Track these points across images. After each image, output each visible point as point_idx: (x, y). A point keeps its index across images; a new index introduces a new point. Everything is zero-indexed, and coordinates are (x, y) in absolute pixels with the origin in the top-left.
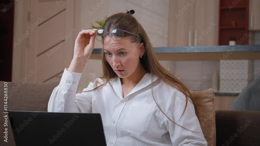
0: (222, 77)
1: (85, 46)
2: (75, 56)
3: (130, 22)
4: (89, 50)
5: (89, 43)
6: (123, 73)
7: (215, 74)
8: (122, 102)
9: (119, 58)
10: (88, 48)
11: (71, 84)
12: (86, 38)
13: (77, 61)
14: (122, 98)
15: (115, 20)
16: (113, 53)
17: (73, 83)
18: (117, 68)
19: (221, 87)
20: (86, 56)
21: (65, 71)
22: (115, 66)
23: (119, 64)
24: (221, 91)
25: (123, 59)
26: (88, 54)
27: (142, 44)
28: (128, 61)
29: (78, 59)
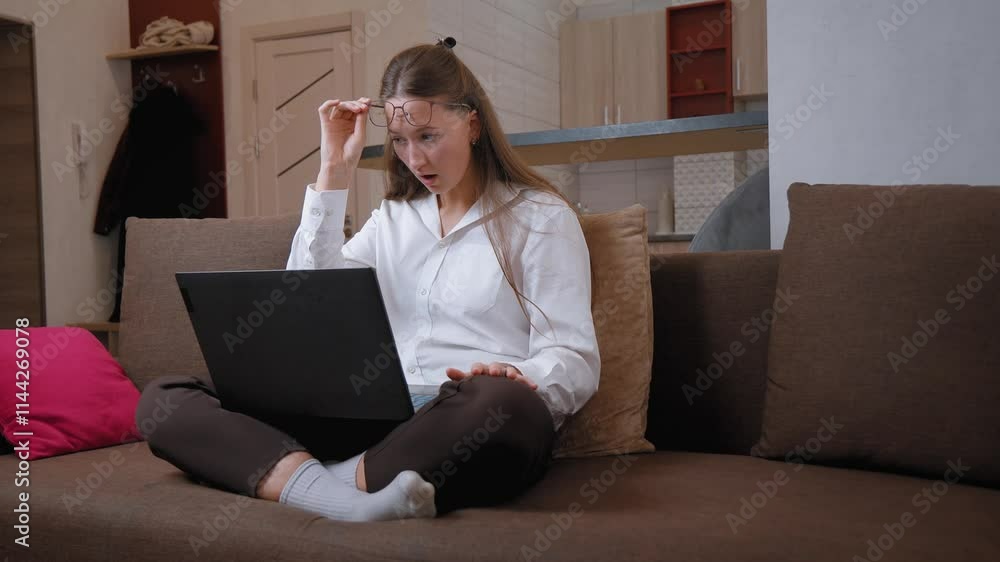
0: (678, 202)
1: (345, 139)
2: (325, 165)
3: (442, 63)
4: (356, 148)
5: (353, 132)
6: (437, 182)
7: (665, 196)
8: (440, 246)
9: (422, 147)
10: (352, 144)
11: (321, 218)
12: (346, 119)
13: (330, 175)
14: (439, 238)
15: (408, 62)
16: (408, 137)
17: (328, 214)
18: (419, 170)
19: (679, 223)
20: (350, 161)
21: (309, 191)
22: (415, 167)
23: (422, 161)
24: (678, 232)
25: (432, 150)
26: (354, 156)
27: (474, 112)
28: (443, 154)
29: (332, 170)
